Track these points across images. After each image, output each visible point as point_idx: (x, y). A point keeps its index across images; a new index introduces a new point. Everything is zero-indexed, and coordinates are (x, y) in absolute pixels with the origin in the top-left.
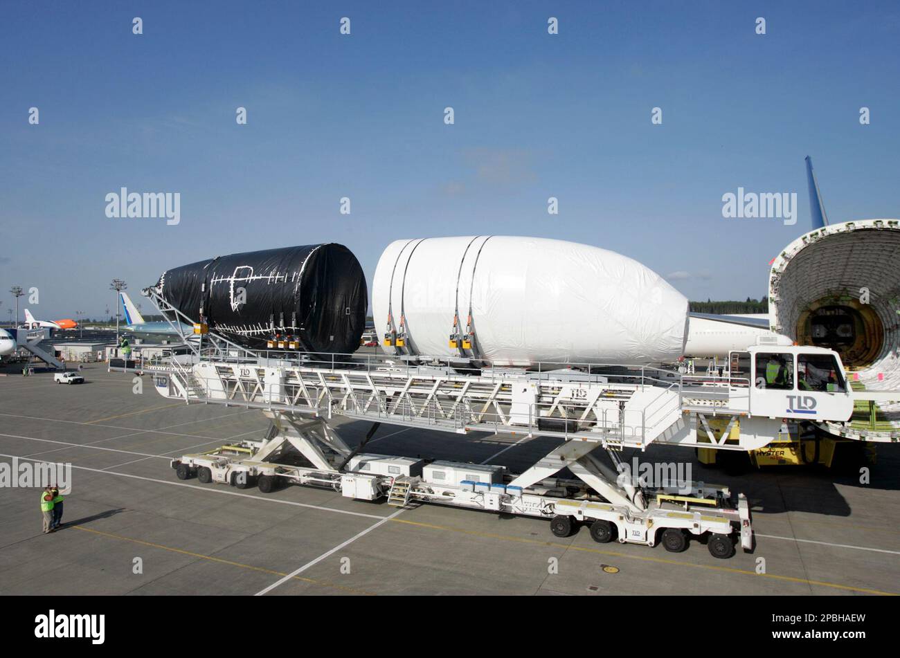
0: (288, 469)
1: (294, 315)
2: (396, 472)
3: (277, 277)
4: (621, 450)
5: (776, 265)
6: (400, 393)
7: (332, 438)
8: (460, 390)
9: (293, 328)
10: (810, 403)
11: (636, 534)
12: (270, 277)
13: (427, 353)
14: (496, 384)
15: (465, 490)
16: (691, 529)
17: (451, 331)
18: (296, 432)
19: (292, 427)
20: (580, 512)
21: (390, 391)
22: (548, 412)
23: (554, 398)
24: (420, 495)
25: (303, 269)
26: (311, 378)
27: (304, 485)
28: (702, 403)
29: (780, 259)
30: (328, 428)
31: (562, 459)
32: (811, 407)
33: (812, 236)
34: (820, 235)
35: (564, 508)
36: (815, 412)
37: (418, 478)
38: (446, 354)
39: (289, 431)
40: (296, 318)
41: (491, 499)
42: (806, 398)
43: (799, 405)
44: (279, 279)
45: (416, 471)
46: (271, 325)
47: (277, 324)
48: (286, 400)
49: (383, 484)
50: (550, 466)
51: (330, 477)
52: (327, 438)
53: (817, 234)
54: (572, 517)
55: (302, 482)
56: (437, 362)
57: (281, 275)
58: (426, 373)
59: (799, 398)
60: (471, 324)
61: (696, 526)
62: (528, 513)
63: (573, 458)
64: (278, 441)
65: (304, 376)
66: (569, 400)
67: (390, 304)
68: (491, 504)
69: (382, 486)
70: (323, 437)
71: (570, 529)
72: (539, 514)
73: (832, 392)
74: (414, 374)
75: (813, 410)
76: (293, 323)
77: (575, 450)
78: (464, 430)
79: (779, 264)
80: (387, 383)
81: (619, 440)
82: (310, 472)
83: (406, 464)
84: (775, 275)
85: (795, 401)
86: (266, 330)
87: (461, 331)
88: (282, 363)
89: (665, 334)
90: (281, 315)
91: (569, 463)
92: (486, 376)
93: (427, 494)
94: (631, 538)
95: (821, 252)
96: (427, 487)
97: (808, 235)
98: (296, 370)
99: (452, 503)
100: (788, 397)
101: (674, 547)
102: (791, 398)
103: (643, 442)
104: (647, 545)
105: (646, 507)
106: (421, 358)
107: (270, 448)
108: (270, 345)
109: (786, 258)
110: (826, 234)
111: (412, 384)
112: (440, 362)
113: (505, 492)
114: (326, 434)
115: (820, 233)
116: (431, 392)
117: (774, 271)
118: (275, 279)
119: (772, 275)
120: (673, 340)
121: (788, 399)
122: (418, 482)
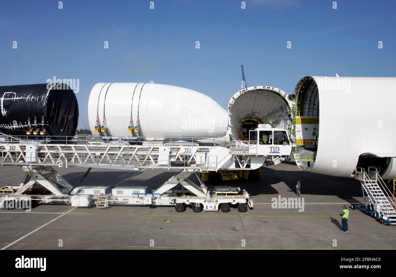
0: (38, 197)
1: (43, 117)
2: (98, 192)
3: (32, 98)
4: (208, 172)
5: (230, 102)
6: (103, 154)
7: (61, 180)
8: (133, 151)
9: (42, 124)
10: (277, 149)
11: (211, 207)
12: (27, 98)
13: (116, 136)
14: (151, 148)
15: (134, 197)
16: (232, 202)
17: (129, 124)
18: (42, 177)
19: (40, 175)
20: (188, 201)
21: (98, 153)
22: (174, 159)
23: (177, 153)
24: (112, 202)
25: (48, 95)
26: (53, 149)
27: (48, 204)
28: (237, 152)
29: (232, 100)
30: (58, 175)
31: (178, 180)
32: (278, 151)
33: (243, 91)
34: (246, 91)
35: (180, 200)
36: (279, 153)
37: (110, 194)
38: (125, 136)
39: (38, 177)
40: (44, 119)
41: (147, 200)
42: (276, 147)
43: (274, 150)
44: (33, 99)
45: (108, 191)
46: (29, 123)
47: (32, 122)
48: (39, 160)
49: (93, 199)
50: (173, 183)
51: (63, 198)
52: (58, 180)
53: (245, 90)
54: (184, 204)
55: (47, 202)
56: (120, 139)
57: (35, 97)
58: (115, 144)
59: (274, 147)
60: (138, 121)
61: (234, 201)
62: (163, 204)
63: (183, 179)
64: (31, 183)
65: (50, 148)
66: (184, 153)
67: (98, 112)
68: (148, 202)
69: (92, 200)
70: (56, 180)
71: (184, 209)
72: (168, 204)
73: (285, 145)
74: (110, 145)
75: (279, 152)
76: (43, 122)
77: (183, 176)
78: (138, 168)
79: (231, 101)
80: (95, 150)
81: (207, 168)
82: (52, 197)
83: (103, 189)
84: (230, 106)
85: (273, 149)
86: (25, 126)
87: (133, 125)
88: (35, 142)
89: (221, 126)
90: (35, 118)
91: (181, 181)
92: (145, 145)
93: (115, 200)
94: (209, 209)
95: (246, 98)
96: (115, 198)
97: (242, 91)
98: (45, 145)
99: (127, 204)
100: (270, 147)
101: (226, 210)
102: (271, 148)
103: (217, 168)
104: (215, 211)
105: (211, 197)
106: (113, 138)
107: (26, 187)
108: (28, 133)
109: (234, 99)
110: (248, 91)
111: (109, 150)
112: (122, 139)
113: (153, 197)
114: (57, 178)
115: (246, 90)
116: (119, 153)
117: (230, 104)
118: (31, 99)
119: (229, 105)
120: (223, 128)
121: (270, 148)
122: (110, 196)
